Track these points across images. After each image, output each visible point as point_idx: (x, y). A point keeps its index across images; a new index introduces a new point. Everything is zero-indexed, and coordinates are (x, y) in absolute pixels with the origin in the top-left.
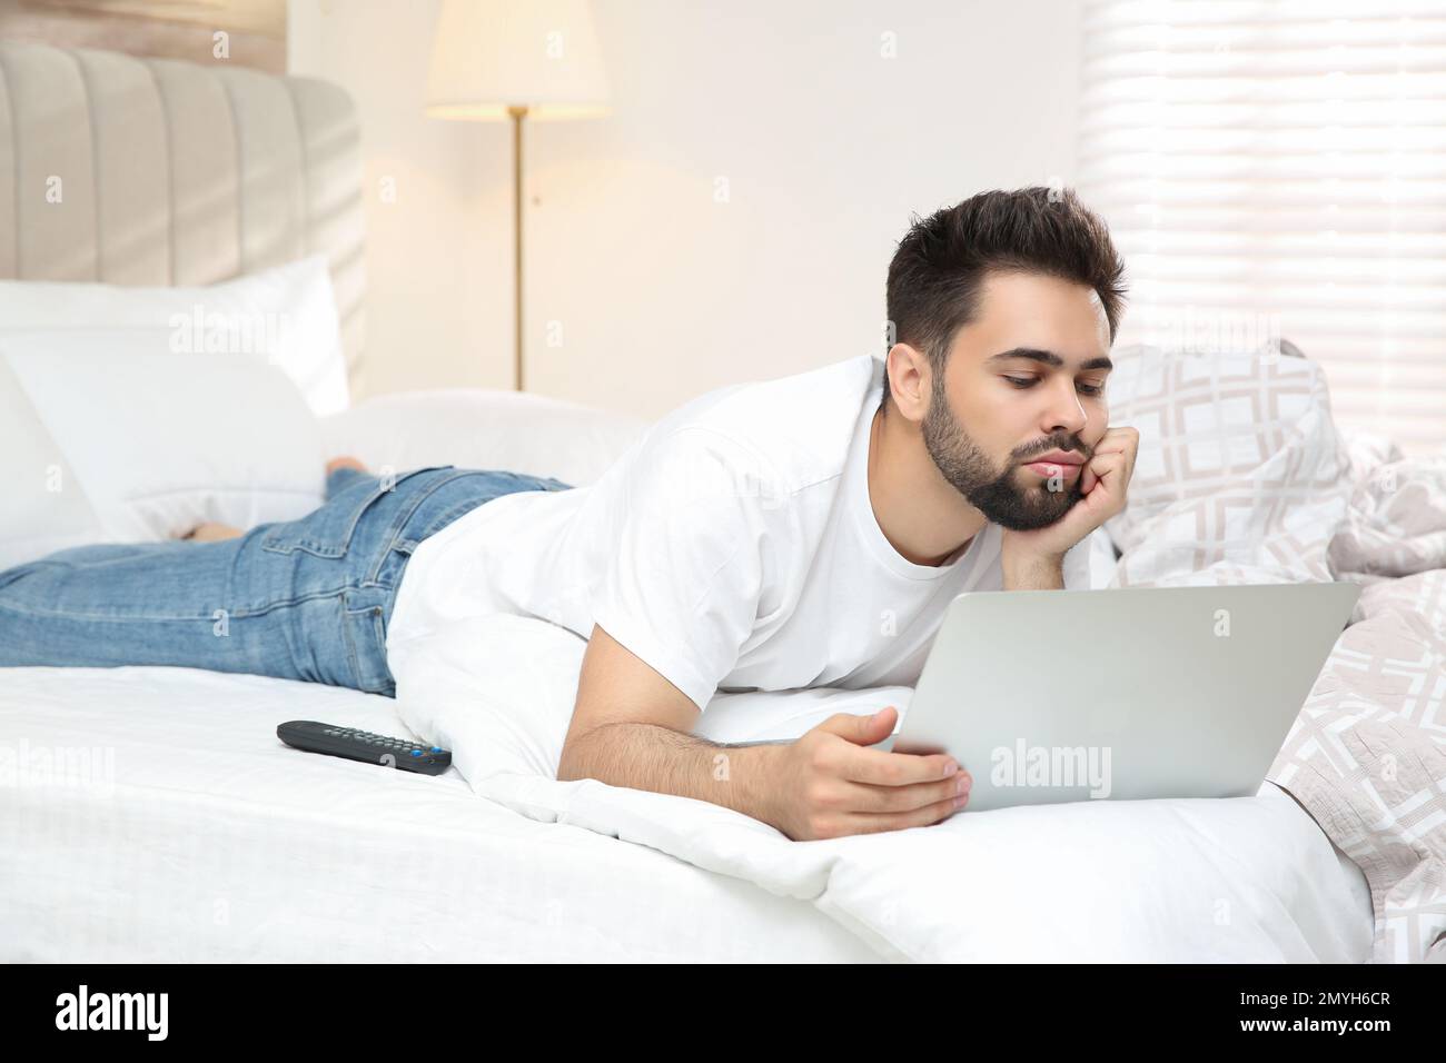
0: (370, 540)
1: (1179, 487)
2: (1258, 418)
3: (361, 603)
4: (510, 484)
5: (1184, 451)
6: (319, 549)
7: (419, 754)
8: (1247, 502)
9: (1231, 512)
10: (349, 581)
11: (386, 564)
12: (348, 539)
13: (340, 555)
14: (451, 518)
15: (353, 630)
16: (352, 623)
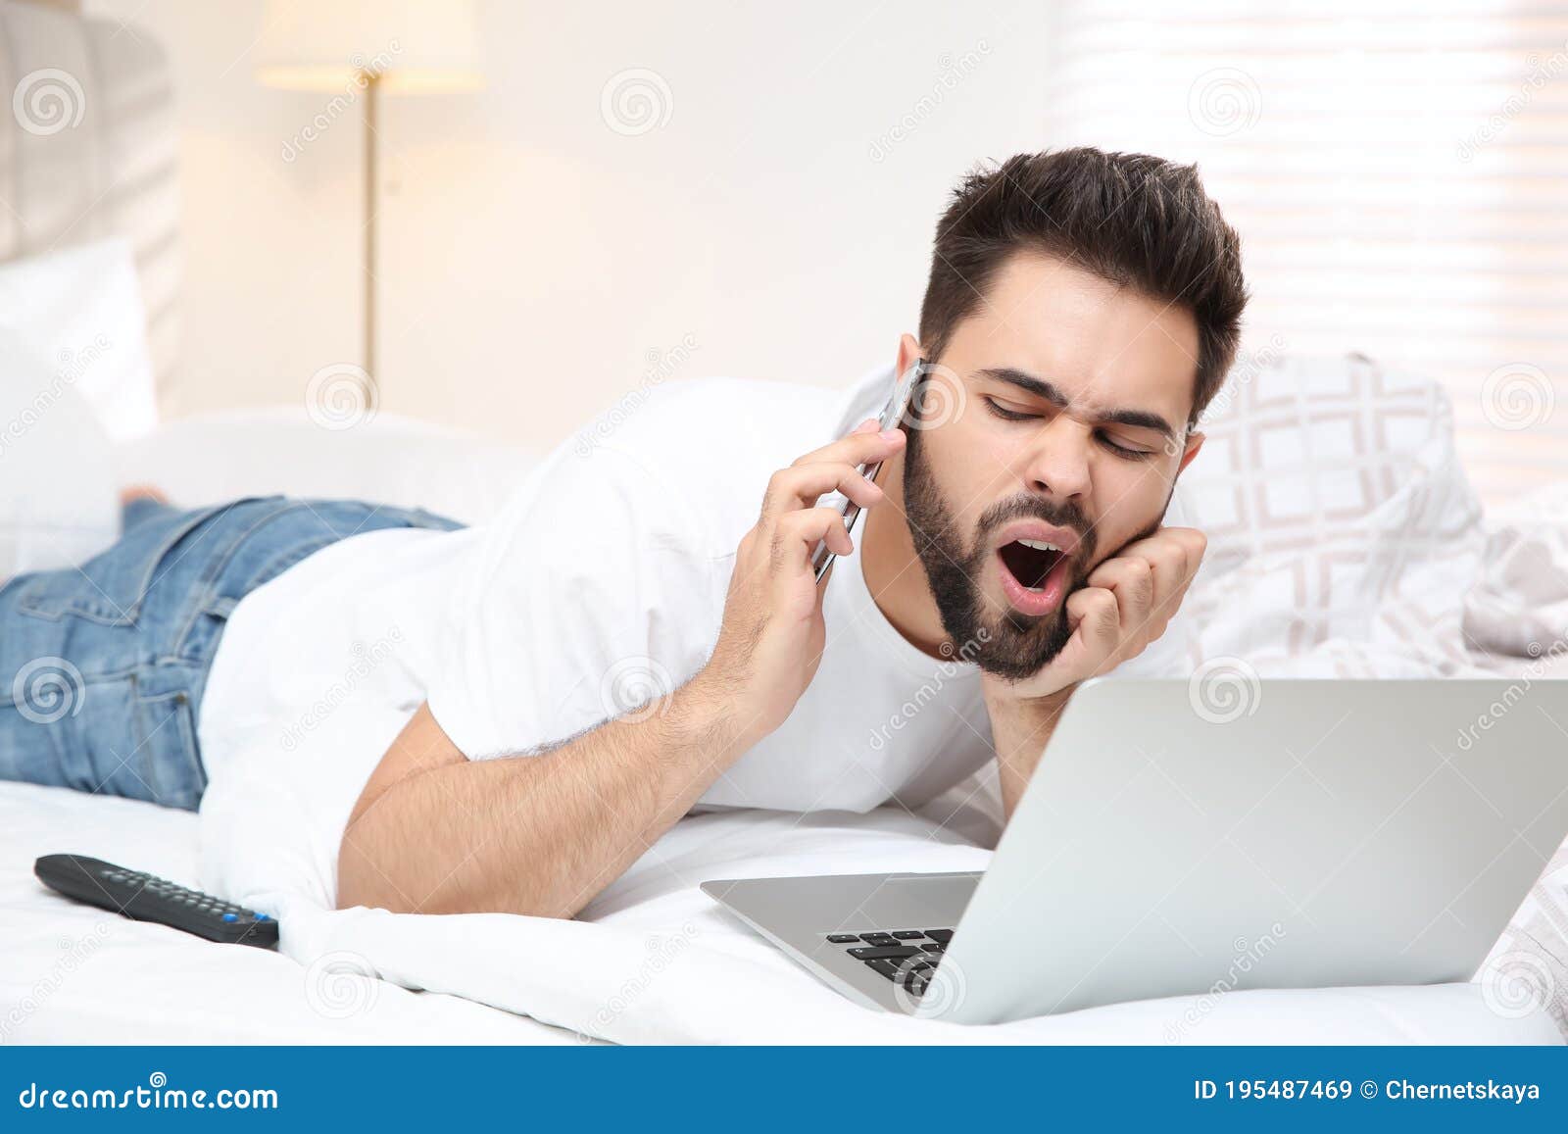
0: (171, 598)
1: (1254, 538)
2: (1360, 448)
3: (159, 687)
4: (363, 517)
5: (1261, 492)
6: (99, 612)
7: (234, 920)
8: (1359, 557)
9: (1339, 571)
10: (143, 656)
11: (193, 633)
12: (140, 598)
13: (130, 620)
14: (283, 565)
15: (148, 723)
16: (146, 717)
